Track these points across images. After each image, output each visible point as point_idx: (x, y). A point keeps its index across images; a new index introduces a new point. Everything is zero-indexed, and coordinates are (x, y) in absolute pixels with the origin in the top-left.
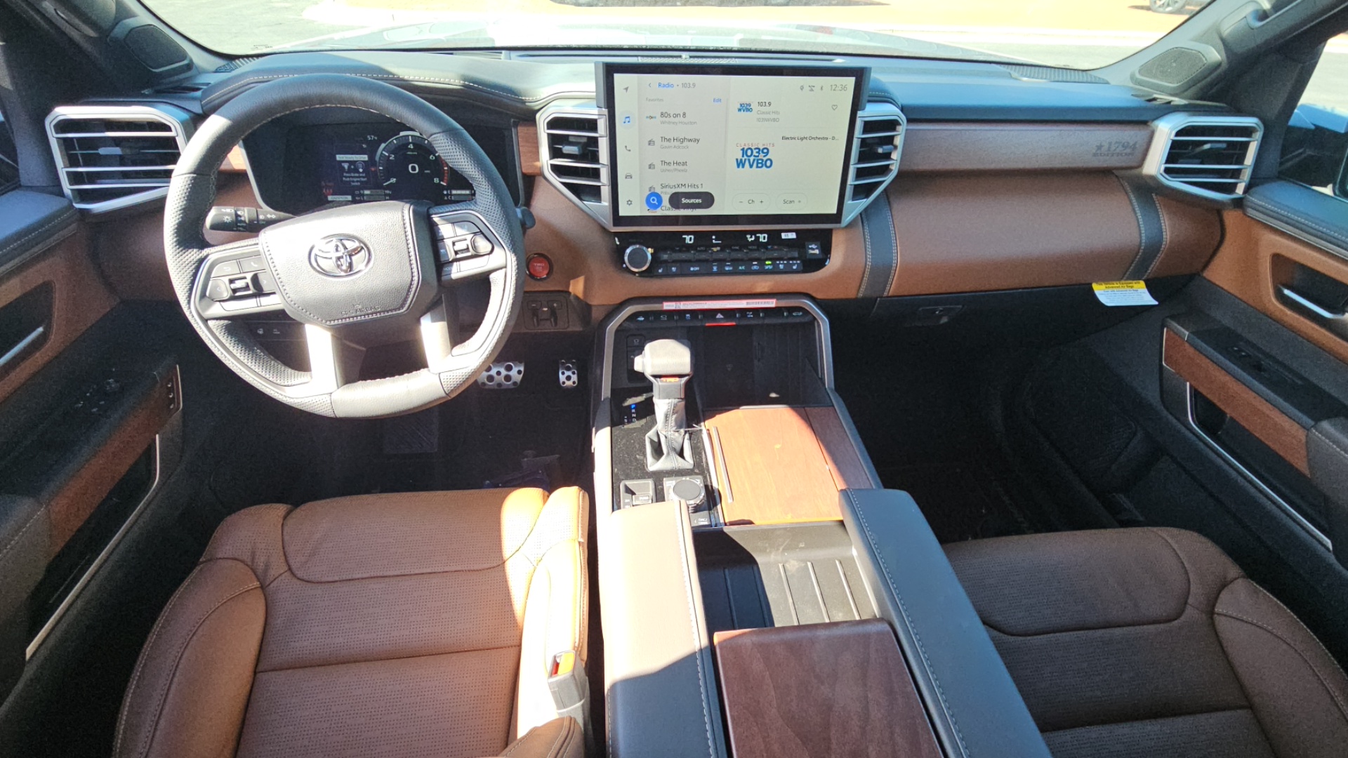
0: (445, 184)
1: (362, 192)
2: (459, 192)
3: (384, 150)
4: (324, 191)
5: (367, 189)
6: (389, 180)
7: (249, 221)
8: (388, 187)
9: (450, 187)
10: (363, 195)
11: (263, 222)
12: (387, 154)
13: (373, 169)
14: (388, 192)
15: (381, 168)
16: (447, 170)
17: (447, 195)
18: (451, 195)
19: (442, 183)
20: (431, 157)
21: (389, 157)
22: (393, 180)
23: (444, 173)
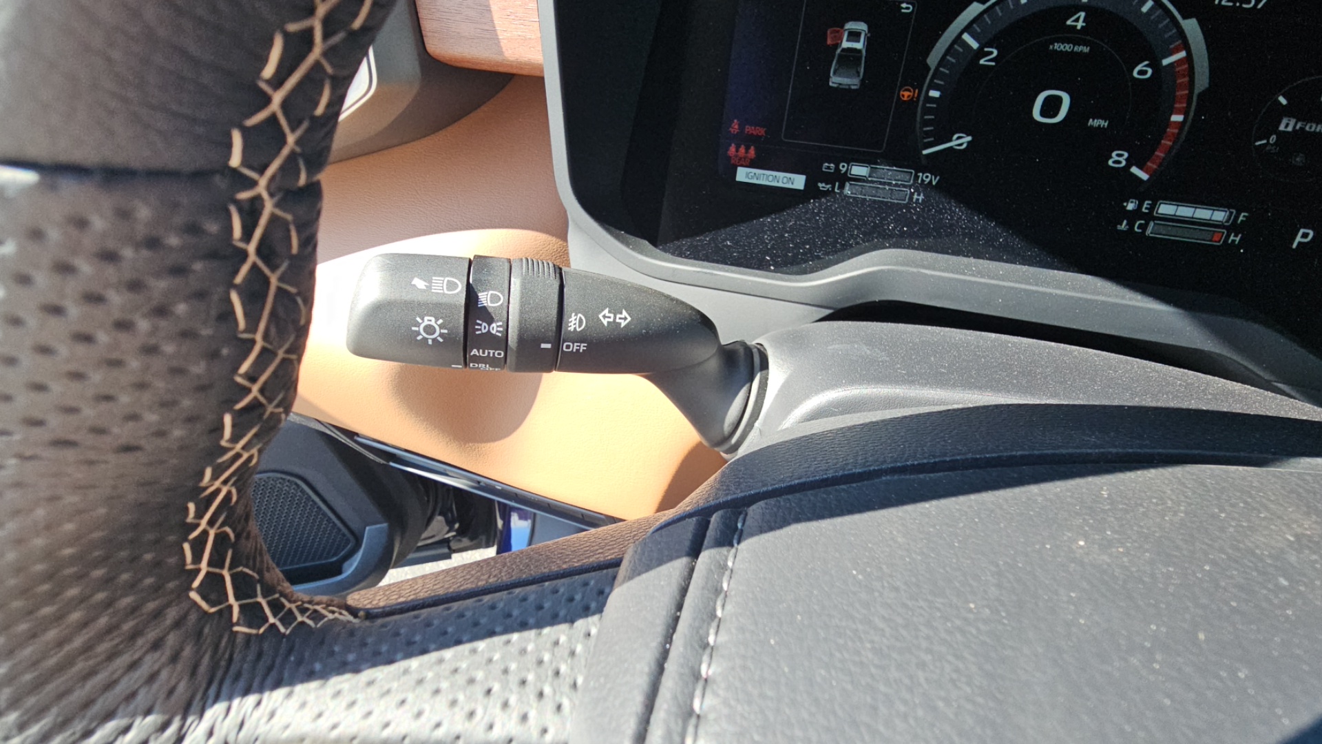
0: (1144, 176)
1: (843, 167)
2: (1185, 211)
3: (968, 28)
4: (732, 149)
5: (862, 160)
6: (950, 140)
7: (521, 340)
8: (932, 164)
9: (1162, 189)
10: (844, 179)
11: (574, 347)
12: (975, 45)
13: (906, 95)
14: (927, 177)
15: (935, 94)
16: (1183, 124)
17: (1133, 216)
18: (1150, 217)
19: (1134, 170)
20: (1142, 71)
21: (981, 53)
22: (960, 141)
23: (1161, 133)
